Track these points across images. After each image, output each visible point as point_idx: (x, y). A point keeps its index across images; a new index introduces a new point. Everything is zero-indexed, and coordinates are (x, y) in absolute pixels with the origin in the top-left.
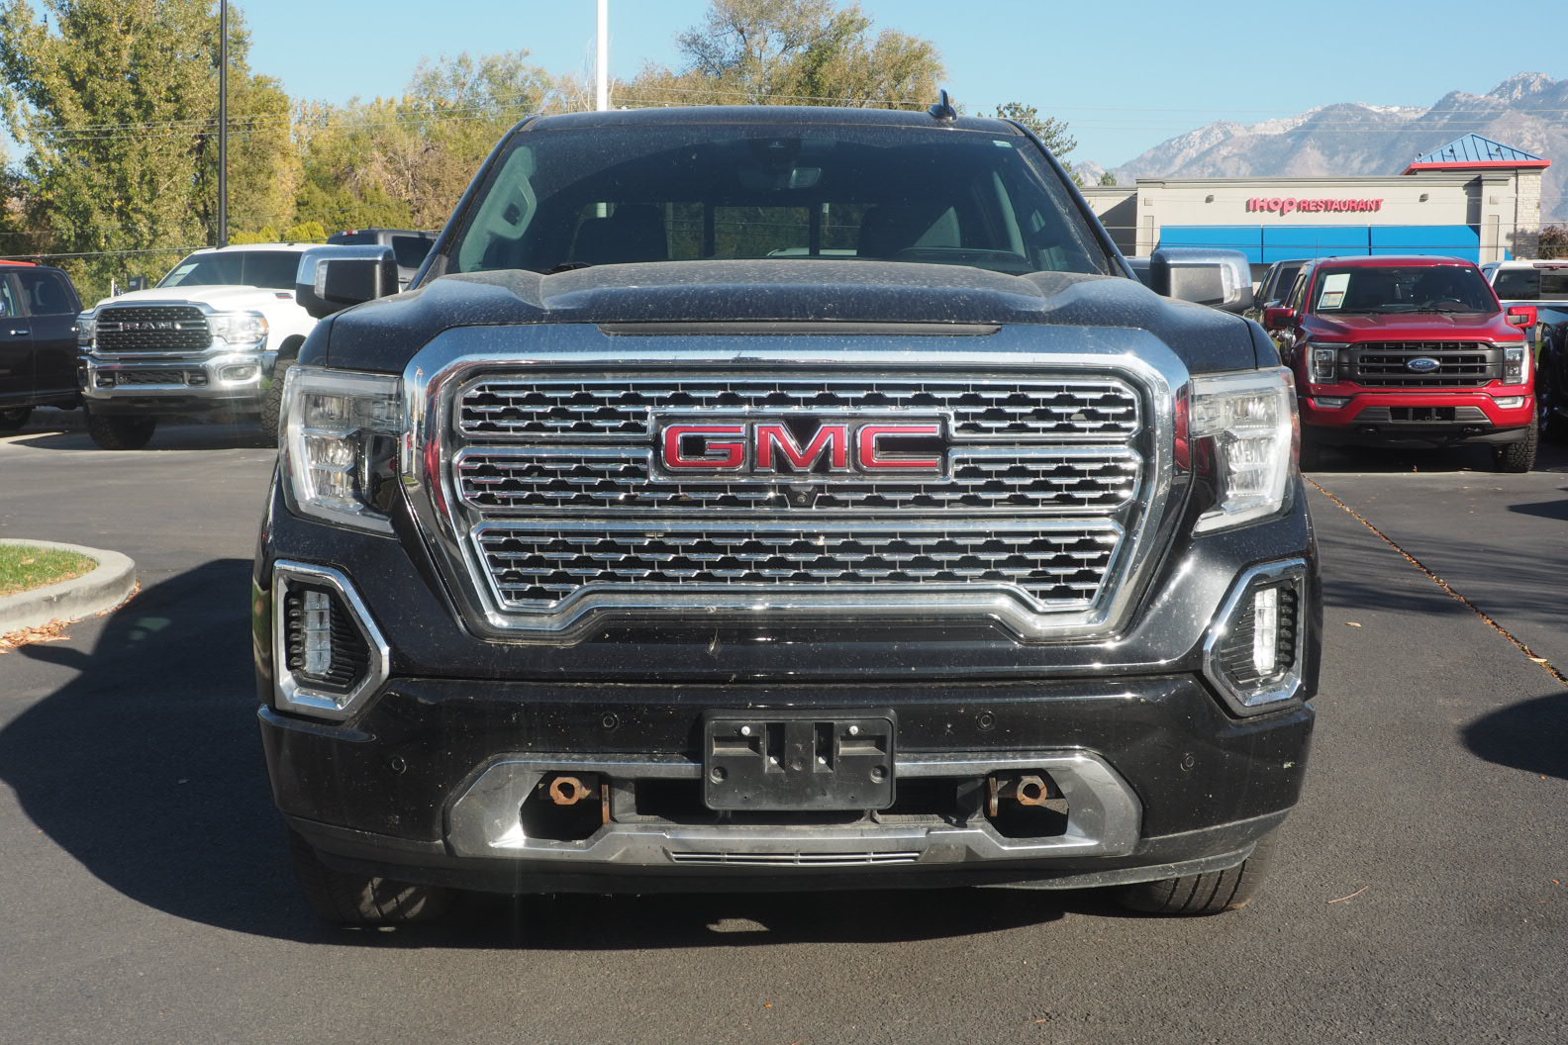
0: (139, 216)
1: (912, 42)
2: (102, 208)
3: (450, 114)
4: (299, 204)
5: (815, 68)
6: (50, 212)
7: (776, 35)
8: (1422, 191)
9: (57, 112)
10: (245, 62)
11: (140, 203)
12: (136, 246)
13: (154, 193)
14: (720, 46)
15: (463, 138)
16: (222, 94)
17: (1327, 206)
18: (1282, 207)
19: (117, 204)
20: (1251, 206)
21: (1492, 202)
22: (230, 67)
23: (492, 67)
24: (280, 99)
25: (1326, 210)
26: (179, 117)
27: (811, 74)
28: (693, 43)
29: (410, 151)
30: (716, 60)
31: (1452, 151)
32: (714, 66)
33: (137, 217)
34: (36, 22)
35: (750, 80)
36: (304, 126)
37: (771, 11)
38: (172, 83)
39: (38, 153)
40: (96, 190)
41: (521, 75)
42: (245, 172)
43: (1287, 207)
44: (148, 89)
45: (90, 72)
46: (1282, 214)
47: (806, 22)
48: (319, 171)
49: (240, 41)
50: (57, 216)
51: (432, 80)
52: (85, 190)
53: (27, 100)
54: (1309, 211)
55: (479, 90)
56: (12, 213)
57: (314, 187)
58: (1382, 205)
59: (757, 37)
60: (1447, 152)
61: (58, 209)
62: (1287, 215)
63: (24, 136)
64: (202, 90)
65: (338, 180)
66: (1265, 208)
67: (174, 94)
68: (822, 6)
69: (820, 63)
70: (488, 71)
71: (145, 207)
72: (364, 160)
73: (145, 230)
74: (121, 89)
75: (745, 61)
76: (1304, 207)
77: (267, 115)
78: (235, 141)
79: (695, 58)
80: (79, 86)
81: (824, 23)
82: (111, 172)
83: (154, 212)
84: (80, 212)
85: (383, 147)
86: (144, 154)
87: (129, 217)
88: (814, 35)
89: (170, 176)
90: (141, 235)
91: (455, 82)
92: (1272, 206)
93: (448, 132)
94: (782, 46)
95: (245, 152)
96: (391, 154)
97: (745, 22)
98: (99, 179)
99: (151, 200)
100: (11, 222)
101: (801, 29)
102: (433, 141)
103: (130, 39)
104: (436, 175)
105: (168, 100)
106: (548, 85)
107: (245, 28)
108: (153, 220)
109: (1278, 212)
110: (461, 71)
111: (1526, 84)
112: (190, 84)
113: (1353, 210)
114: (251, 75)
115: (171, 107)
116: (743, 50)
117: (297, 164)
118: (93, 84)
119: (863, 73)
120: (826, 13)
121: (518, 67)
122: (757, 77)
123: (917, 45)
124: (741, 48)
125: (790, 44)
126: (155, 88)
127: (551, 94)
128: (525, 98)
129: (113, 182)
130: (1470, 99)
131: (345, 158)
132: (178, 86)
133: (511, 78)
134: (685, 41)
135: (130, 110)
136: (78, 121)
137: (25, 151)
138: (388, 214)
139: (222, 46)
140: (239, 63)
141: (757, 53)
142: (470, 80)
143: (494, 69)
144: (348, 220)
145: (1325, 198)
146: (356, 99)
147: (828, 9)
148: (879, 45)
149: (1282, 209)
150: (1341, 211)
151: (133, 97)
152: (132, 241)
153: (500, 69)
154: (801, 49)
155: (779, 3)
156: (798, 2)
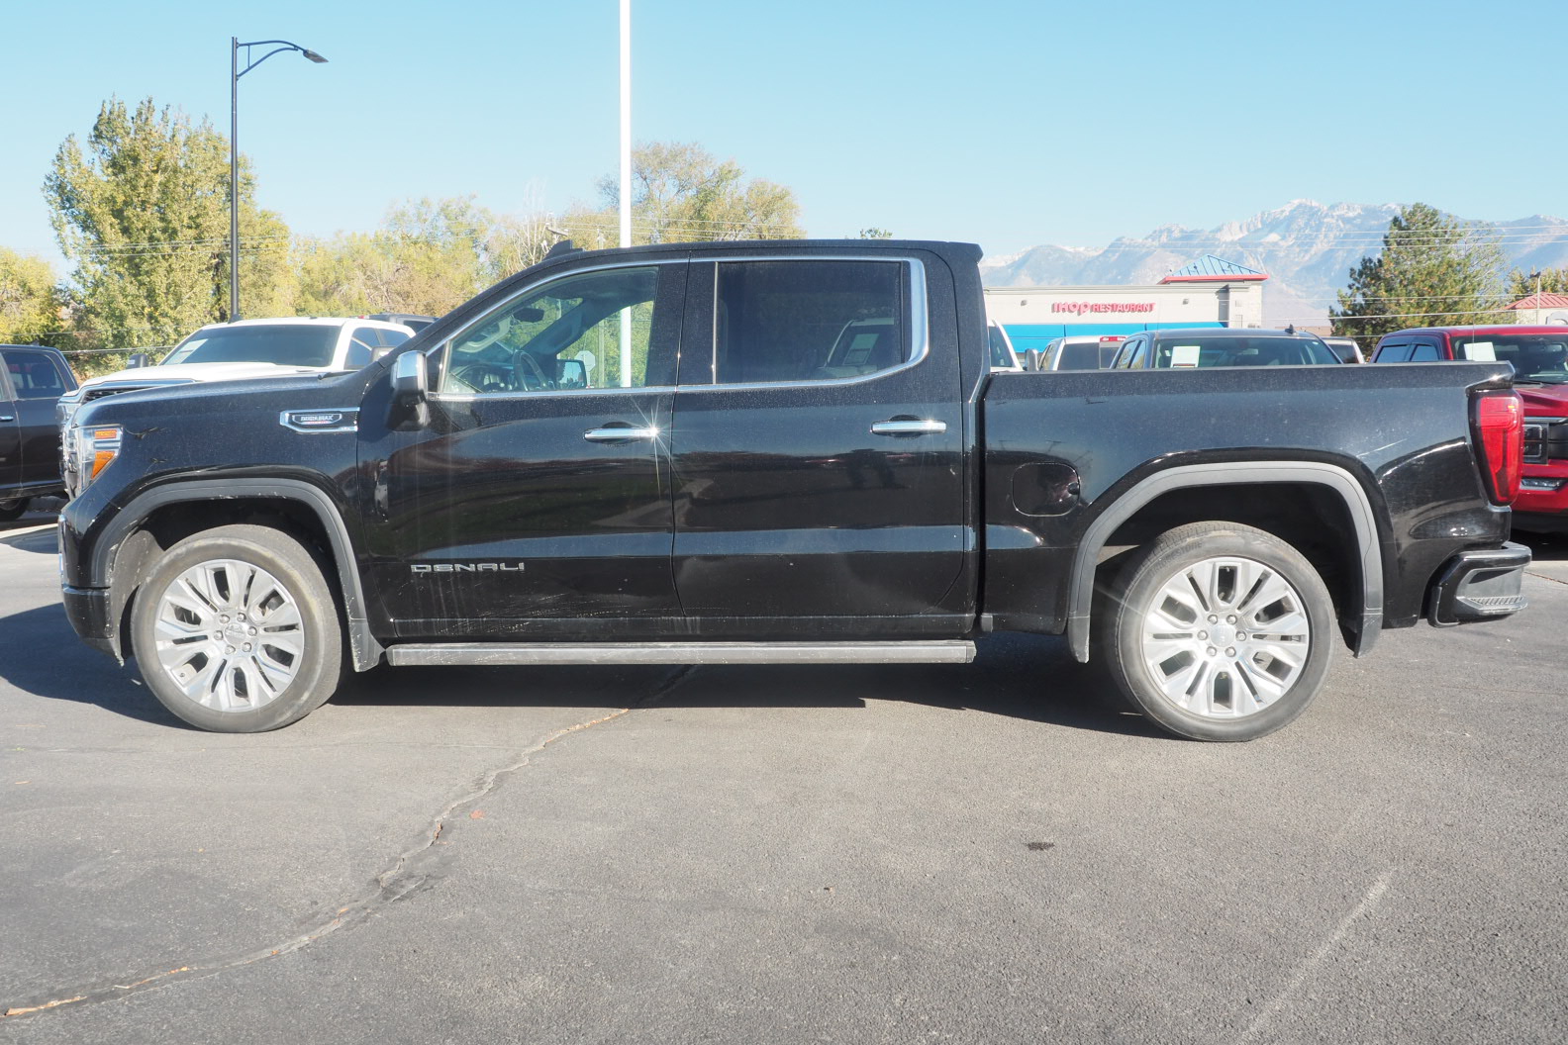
0: (166, 320)
1: (776, 187)
2: (135, 314)
3: (416, 243)
5: (702, 207)
6: (92, 316)
7: (671, 181)
8: (1184, 296)
9: (98, 234)
10: (253, 199)
11: (167, 309)
12: (164, 343)
13: (179, 301)
15: (427, 261)
16: (234, 223)
17: (1114, 308)
18: (1079, 309)
19: (147, 310)
20: (1056, 308)
21: (1236, 304)
22: (240, 203)
23: (448, 206)
24: (281, 229)
25: (1113, 311)
26: (199, 239)
27: (699, 211)
28: (608, 187)
29: (384, 271)
31: (1195, 267)
33: (163, 320)
34: (84, 162)
36: (298, 253)
37: (668, 162)
38: (194, 213)
39: (84, 268)
40: (130, 298)
41: (470, 213)
42: (254, 285)
43: (1083, 308)
44: (170, 216)
45: (125, 203)
46: (1079, 314)
47: (694, 172)
48: (312, 286)
49: (248, 183)
50: (96, 320)
51: (399, 218)
52: (120, 298)
53: (75, 225)
54: (1100, 312)
55: (437, 224)
56: (62, 320)
57: (309, 297)
58: (1155, 307)
59: (657, 182)
60: (1192, 269)
61: (97, 315)
62: (1083, 315)
63: (71, 252)
64: (217, 221)
65: (326, 294)
66: (1067, 309)
67: (195, 223)
68: (706, 159)
69: (705, 202)
70: (444, 210)
71: (171, 313)
72: (348, 279)
73: (171, 331)
74: (150, 215)
76: (1096, 308)
77: (271, 240)
78: (246, 262)
79: (609, 198)
80: (118, 214)
81: (708, 173)
82: (141, 284)
83: (179, 317)
84: (117, 317)
85: (363, 267)
86: (170, 270)
87: (157, 321)
88: (700, 181)
89: (192, 287)
90: (168, 336)
91: (419, 218)
92: (1072, 308)
93: (415, 256)
94: (676, 190)
95: (254, 268)
96: (369, 273)
98: (132, 289)
99: (176, 307)
100: (62, 327)
101: (691, 177)
102: (403, 265)
103: (158, 178)
104: (407, 288)
105: (190, 227)
106: (491, 221)
107: (251, 173)
108: (177, 322)
109: (1076, 312)
110: (423, 210)
111: (1170, 231)
112: (207, 214)
113: (1133, 311)
114: (259, 209)
115: (191, 233)
117: (294, 282)
118: (129, 212)
119: (740, 210)
120: (710, 164)
121: (468, 207)
123: (778, 190)
124: (645, 191)
125: (682, 188)
126: (180, 214)
127: (493, 227)
128: (473, 231)
129: (143, 292)
130: (1132, 242)
131: (332, 277)
132: (198, 216)
133: (462, 215)
134: (601, 185)
135: (158, 234)
136: (117, 242)
137: (73, 266)
139: (232, 187)
140: (248, 200)
141: (657, 195)
142: (430, 216)
143: (449, 208)
145: (1111, 302)
147: (711, 162)
148: (750, 189)
149: (1079, 310)
150: (1124, 311)
151: (160, 224)
152: (160, 340)
153: (454, 208)
154: (691, 193)
155: (675, 156)
156: (688, 156)
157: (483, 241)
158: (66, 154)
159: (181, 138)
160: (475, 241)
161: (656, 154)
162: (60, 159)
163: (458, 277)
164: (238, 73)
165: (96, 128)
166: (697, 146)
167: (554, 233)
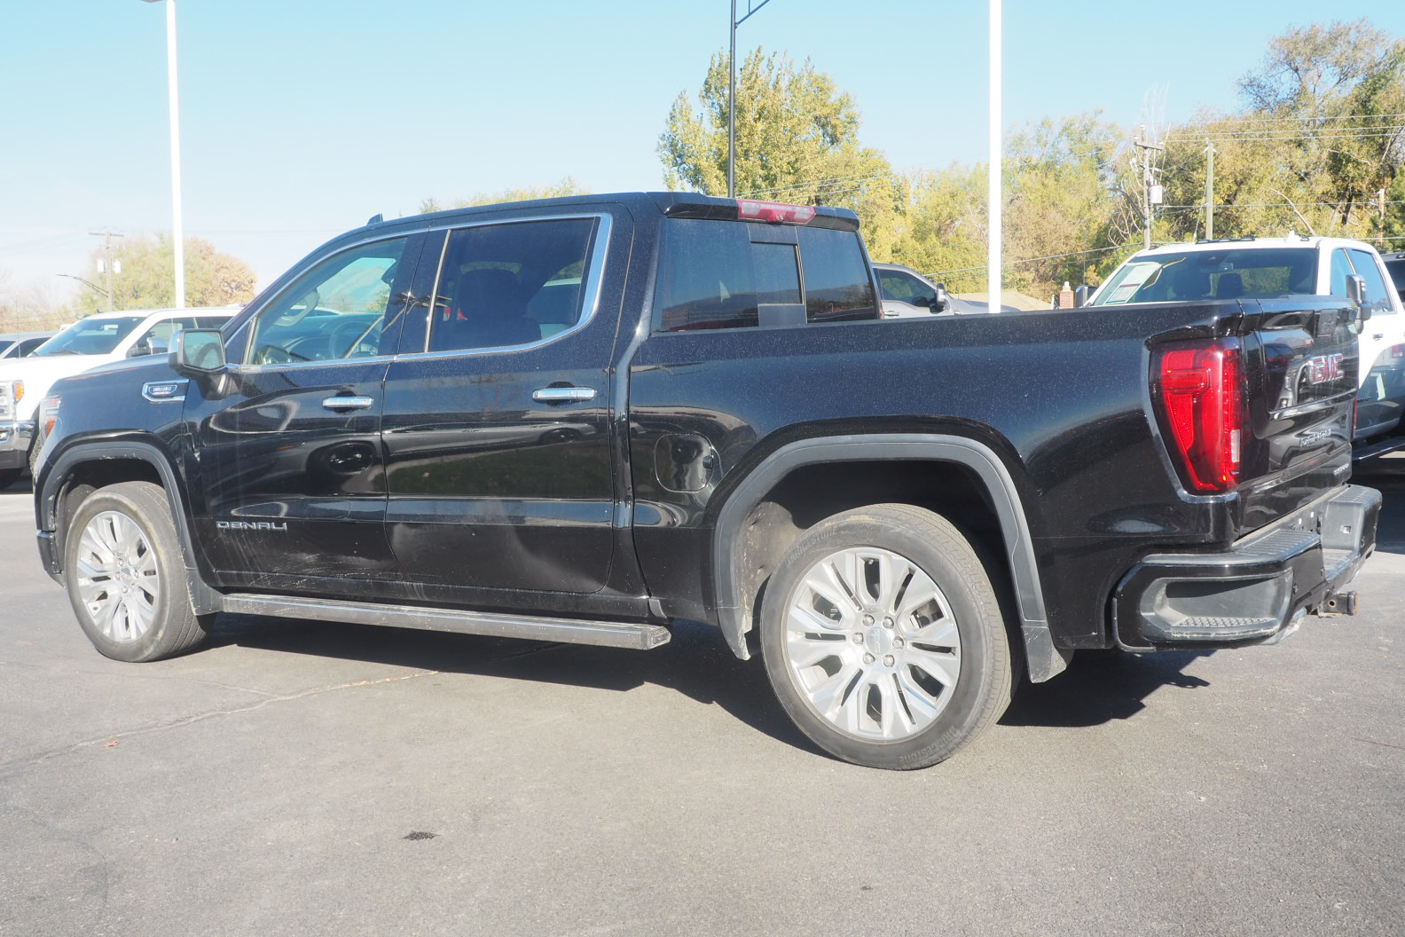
3: (1035, 168)
4: (893, 251)
5: (1369, 97)
7: (1331, 69)
10: (857, 138)
14: (1275, 86)
22: (844, 143)
23: (1071, 125)
24: (883, 166)
26: (797, 185)
27: (1364, 104)
28: (1252, 86)
30: (1271, 99)
32: (1269, 104)
34: (693, 117)
35: (1304, 114)
36: (921, 190)
37: (1324, 48)
38: (793, 158)
41: (1095, 130)
44: (771, 163)
47: (1360, 54)
48: (924, 224)
49: (852, 121)
51: (1019, 142)
53: (685, 180)
55: (1059, 146)
59: (1311, 73)
65: (937, 231)
67: (793, 169)
68: (1376, 37)
69: (1374, 91)
70: (1066, 129)
72: (959, 214)
74: (753, 163)
75: (1299, 97)
77: (872, 180)
79: (1251, 98)
80: (723, 166)
81: (1378, 53)
85: (976, 201)
88: (1368, 66)
91: (1039, 142)
93: (1030, 184)
94: (1336, 79)
97: (1299, 61)
101: (1355, 61)
103: (760, 126)
104: (1016, 221)
105: (790, 173)
106: (1118, 137)
107: (857, 110)
110: (1043, 131)
112: (805, 158)
114: (861, 148)
115: (790, 178)
116: (1298, 86)
120: (1381, 43)
121: (1093, 124)
122: (1310, 110)
124: (1296, 85)
125: (1344, 76)
126: (780, 161)
127: (1122, 144)
128: (1099, 150)
131: (945, 214)
132: (797, 161)
133: (1087, 134)
134: (1242, 84)
138: (968, 257)
140: (851, 139)
141: (1311, 88)
142: (1051, 139)
143: (1073, 127)
144: (933, 263)
146: (955, 163)
147: (1383, 40)
151: (761, 172)
153: (1077, 127)
154: (1353, 82)
155: (1334, 39)
156: (1352, 36)
157: (1110, 162)
158: (677, 111)
159: (784, 84)
160: (1100, 161)
161: (1307, 40)
162: (672, 117)
163: (1073, 203)
164: (737, 21)
165: (706, 83)
166: (1364, 23)
167: (1146, 148)
